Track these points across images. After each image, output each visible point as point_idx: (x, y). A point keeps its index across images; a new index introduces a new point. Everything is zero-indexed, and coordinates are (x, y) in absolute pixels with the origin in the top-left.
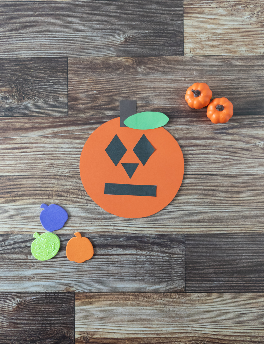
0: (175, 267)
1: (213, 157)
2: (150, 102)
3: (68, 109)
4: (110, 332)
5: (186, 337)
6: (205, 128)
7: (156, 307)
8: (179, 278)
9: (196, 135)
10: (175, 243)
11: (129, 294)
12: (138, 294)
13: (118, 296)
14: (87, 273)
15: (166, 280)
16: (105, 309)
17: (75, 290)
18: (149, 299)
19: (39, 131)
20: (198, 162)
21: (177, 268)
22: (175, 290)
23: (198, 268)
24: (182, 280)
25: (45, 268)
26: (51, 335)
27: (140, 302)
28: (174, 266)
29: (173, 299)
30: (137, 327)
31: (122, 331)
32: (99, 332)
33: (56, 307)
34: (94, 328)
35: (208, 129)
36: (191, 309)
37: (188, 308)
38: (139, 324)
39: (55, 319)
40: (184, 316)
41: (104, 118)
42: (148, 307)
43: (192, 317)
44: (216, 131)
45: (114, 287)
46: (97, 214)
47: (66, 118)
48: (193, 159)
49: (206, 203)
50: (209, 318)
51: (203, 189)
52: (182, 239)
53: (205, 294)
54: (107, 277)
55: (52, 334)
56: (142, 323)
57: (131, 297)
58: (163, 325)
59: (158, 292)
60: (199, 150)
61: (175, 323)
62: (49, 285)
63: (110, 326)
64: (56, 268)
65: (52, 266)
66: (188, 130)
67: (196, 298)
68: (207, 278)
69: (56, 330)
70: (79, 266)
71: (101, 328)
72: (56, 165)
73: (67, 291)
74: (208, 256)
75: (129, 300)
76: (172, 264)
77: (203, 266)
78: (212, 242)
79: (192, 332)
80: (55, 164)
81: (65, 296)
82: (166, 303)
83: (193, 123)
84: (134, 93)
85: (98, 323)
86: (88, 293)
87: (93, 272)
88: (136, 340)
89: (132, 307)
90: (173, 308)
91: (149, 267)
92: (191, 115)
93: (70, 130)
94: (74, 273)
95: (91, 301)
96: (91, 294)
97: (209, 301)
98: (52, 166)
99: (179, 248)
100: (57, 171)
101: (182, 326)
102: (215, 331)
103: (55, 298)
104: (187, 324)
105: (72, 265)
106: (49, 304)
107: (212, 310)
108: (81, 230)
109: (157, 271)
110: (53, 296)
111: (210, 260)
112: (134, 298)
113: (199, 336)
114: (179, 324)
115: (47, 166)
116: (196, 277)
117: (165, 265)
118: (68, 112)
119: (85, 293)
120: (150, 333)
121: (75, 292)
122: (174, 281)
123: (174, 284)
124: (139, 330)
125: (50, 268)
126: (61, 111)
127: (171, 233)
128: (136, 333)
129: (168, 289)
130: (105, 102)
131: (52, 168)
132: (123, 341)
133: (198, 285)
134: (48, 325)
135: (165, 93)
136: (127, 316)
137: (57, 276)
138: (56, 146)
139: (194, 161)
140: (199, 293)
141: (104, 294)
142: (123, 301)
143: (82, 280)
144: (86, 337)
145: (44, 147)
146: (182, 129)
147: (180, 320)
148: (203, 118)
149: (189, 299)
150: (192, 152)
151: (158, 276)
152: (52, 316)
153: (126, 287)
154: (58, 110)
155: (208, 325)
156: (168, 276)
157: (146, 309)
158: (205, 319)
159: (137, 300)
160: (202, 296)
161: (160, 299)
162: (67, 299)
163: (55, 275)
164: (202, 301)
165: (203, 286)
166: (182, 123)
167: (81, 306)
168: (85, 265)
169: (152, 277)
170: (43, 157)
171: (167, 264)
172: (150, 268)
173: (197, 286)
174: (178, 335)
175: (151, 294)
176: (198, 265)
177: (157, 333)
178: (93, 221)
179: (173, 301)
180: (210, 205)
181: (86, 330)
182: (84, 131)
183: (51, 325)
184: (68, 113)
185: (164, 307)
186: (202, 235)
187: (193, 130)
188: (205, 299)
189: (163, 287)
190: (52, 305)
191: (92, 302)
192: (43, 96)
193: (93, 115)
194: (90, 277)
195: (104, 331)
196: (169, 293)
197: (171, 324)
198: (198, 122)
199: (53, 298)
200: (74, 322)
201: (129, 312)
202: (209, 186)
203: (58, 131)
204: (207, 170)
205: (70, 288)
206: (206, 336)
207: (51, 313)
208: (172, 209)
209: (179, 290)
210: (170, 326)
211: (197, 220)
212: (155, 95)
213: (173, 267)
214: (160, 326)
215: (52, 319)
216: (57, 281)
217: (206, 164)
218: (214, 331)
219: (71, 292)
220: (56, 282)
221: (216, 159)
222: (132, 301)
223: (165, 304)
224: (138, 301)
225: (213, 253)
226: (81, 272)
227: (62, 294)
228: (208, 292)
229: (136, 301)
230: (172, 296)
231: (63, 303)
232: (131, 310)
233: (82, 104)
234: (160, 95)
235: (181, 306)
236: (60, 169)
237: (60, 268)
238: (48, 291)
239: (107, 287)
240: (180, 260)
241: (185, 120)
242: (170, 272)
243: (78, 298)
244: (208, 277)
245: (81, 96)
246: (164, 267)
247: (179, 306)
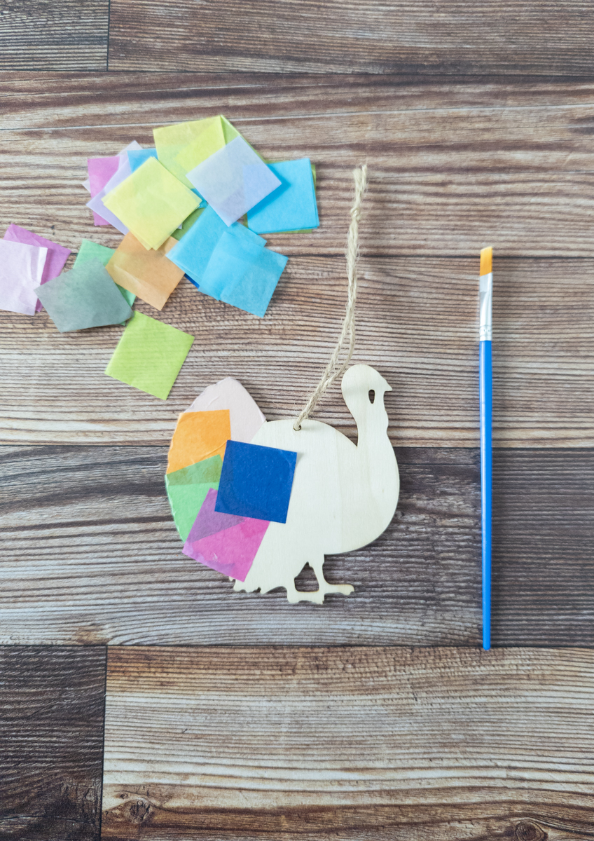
0: (450, 558)
1: (568, 204)
2: (368, 34)
3: (108, 48)
4: (226, 788)
5: (489, 803)
6: (540, 114)
7: (386, 696)
8: (464, 597)
9: (513, 137)
10: (448, 479)
11: (292, 650)
12: (323, 653)
13: (256, 660)
14: (153, 580)
15: (421, 604)
16: (211, 702)
17: (109, 636)
18: (362, 670)
19: (13, 115)
20: (522, 220)
21: (456, 563)
22: (449, 636)
23: (525, 563)
24: (474, 605)
25: (10, 561)
26: (17, 801)
27: (332, 678)
28: (447, 555)
29: (445, 668)
30: (320, 770)
31: (267, 782)
32: (187, 789)
33: (40, 698)
34: (169, 773)
35: (551, 119)
36: (505, 705)
37: (495, 700)
38: (327, 758)
39: (36, 742)
40: (481, 729)
41: (224, 79)
42: (359, 699)
43: (509, 733)
44: (576, 123)
45: (245, 627)
46: (192, 381)
47: (101, 75)
48: (505, 211)
49: (550, 349)
50: (566, 736)
51: (538, 304)
52: (471, 466)
53: (551, 650)
54: (221, 593)
55: (21, 795)
56: (339, 752)
57: (300, 661)
58: (410, 761)
59: (391, 645)
60: (524, 182)
61: (450, 752)
62: (20, 620)
63: (225, 765)
64: (48, 562)
65: (35, 555)
66: (489, 119)
67: (522, 665)
68: (557, 598)
69: (36, 779)
70: (126, 553)
71: (193, 774)
72: (64, 222)
73: (82, 641)
74: (557, 522)
75: (294, 673)
76: (440, 548)
77: (544, 556)
78: (571, 477)
79: (510, 784)
80: (60, 219)
81: (74, 657)
82: (419, 683)
83: (502, 99)
84: (319, 7)
85: (186, 753)
86: (153, 649)
87: (173, 576)
88: (315, 815)
89: (303, 698)
90: (443, 701)
91: (362, 558)
92: (498, 75)
93: (111, 114)
94: (109, 580)
95: (165, 675)
96: (164, 651)
97: (564, 676)
98: (51, 225)
99: (463, 494)
100: (64, 241)
101: (474, 763)
102: (587, 783)
103: (39, 666)
104: (492, 756)
105: (102, 551)
106: (18, 687)
107: (574, 706)
108: (137, 431)
109: (387, 571)
110: (33, 660)
111: (564, 535)
112: (310, 666)
113: (534, 799)
114: (465, 758)
115: (32, 225)
116: (521, 593)
117: (417, 553)
118: (107, 60)
119: (143, 648)
120: (366, 789)
121: (110, 643)
122: (448, 608)
123: (448, 616)
124: (327, 779)
125: (28, 560)
126: (87, 55)
127: (435, 446)
128: (316, 789)
129: (425, 636)
130: (228, 30)
131: (50, 230)
132: (269, 819)
133: (527, 620)
134: (8, 762)
135: (415, 9)
136: (285, 730)
137: (49, 589)
138: (65, 161)
139: (508, 217)
140: (531, 649)
141: (208, 650)
142: (273, 675)
143: (134, 603)
144: (143, 805)
145: (26, 165)
146: (468, 117)
147: (467, 744)
148: (535, 86)
149: (497, 668)
150: (502, 188)
151: (392, 591)
152: (27, 731)
153: (285, 626)
154: (76, 51)
155: (564, 760)
156: (428, 591)
157: (351, 703)
158: (553, 740)
159: (320, 672)
160: (542, 657)
161: (398, 668)
162: (82, 667)
163: (41, 584)
164: (540, 677)
165: (545, 625)
166: (471, 99)
167: (129, 694)
168: (147, 552)
169: (374, 594)
170: (20, 196)
171: (424, 550)
172: (366, 562)
173: (524, 622)
174: (459, 796)
175: (370, 651)
176: (525, 553)
177: (387, 788)
178: (178, 402)
179: (442, 677)
180: (562, 354)
181: (141, 781)
182: (157, 116)
183: (19, 762)
184: (107, 63)
185: (412, 696)
186: (538, 453)
187: (505, 121)
188: (549, 668)
189: (408, 627)
190: (27, 691)
191: (167, 680)
192: (28, 7)
193: (188, 69)
194: (163, 592)
195: (203, 784)
196: (429, 647)
197: (438, 759)
198: (520, 98)
199: (31, 667)
200: (103, 752)
201: (294, 713)
202: (556, 294)
203: (74, 116)
204: (549, 245)
205: (93, 630)
206: (558, 801)
207: (22, 718)
208: (439, 367)
209: (462, 638)
210: (433, 764)
211: (522, 403)
212: (386, 15)
213: (444, 559)
214: (399, 764)
215: (26, 741)
216: (49, 607)
217: (546, 226)
218: (583, 783)
219: (94, 645)
220: (45, 609)
221: (579, 210)
222: (303, 677)
223: (416, 686)
224: (325, 676)
225: (576, 512)
226: (132, 576)
227: (62, 651)
228: (559, 643)
229: (316, 676)
230: (440, 659)
231: (64, 684)
232: (300, 706)
233: (153, 36)
234: (400, 14)
235: (472, 693)
236: (76, 234)
237: (61, 562)
238: (17, 642)
239: (218, 628)
240: (466, 534)
241: (477, 91)
242: (434, 575)
243: (119, 664)
244: (560, 592)
245: (151, 11)
246: (413, 560)
247: (464, 694)
